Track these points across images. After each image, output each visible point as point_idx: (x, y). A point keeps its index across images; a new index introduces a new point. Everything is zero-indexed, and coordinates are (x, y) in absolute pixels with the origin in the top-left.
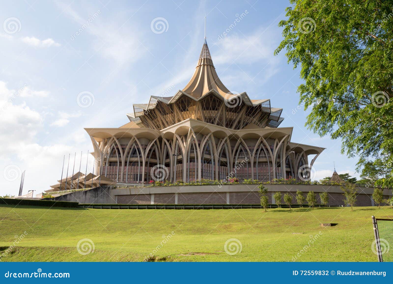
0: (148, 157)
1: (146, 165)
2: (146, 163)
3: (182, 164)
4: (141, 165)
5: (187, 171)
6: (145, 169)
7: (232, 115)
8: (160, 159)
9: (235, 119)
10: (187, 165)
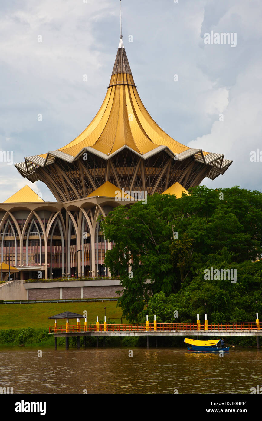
0: (50, 234)
1: (49, 244)
2: (49, 241)
3: (90, 244)
4: (43, 244)
5: (96, 252)
6: (48, 249)
7: (153, 171)
8: (64, 235)
9: (158, 175)
10: (95, 246)
